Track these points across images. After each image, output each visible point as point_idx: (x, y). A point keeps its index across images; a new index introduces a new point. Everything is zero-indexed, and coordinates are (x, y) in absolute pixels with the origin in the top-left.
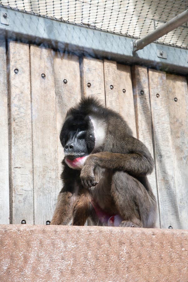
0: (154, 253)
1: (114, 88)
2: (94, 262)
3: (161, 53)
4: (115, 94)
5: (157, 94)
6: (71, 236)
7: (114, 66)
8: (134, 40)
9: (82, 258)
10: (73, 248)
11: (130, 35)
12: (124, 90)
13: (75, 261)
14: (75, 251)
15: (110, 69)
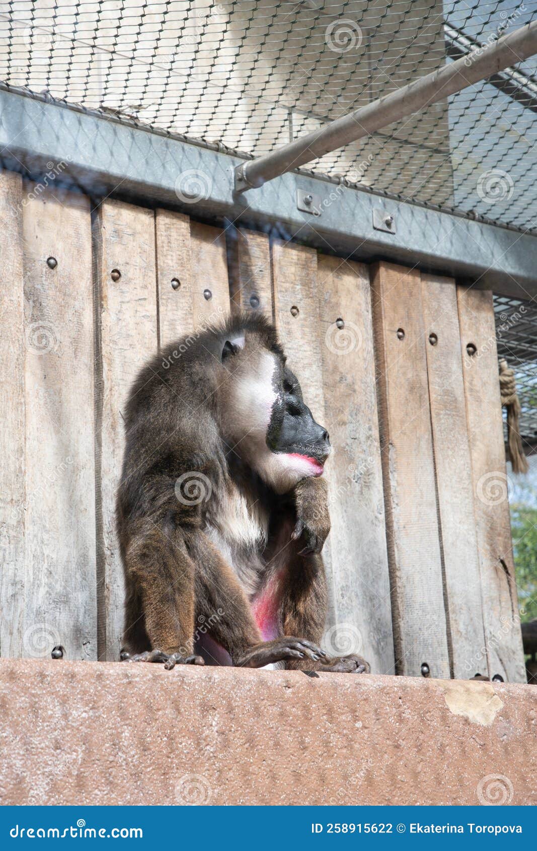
0: (287, 733)
1: (182, 286)
2: (136, 757)
3: (306, 199)
4: (184, 303)
5: (294, 307)
6: (81, 687)
7: (183, 226)
8: (238, 161)
9: (107, 745)
10: (84, 718)
11: (227, 148)
12: (207, 293)
13: (89, 752)
14: (88, 727)
15: (172, 234)
